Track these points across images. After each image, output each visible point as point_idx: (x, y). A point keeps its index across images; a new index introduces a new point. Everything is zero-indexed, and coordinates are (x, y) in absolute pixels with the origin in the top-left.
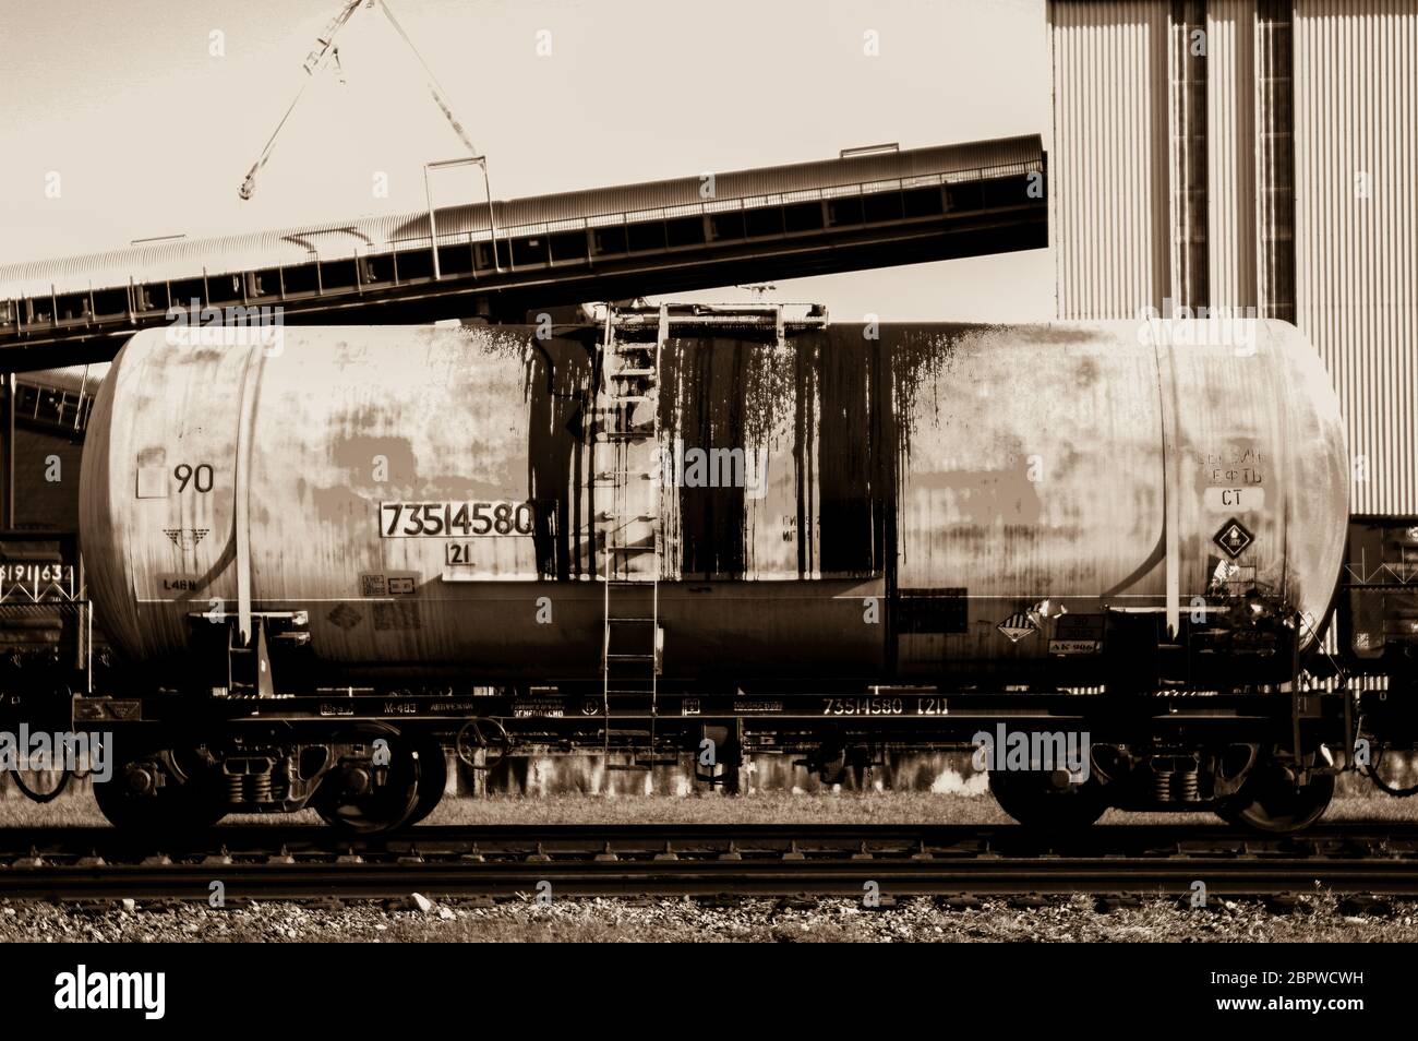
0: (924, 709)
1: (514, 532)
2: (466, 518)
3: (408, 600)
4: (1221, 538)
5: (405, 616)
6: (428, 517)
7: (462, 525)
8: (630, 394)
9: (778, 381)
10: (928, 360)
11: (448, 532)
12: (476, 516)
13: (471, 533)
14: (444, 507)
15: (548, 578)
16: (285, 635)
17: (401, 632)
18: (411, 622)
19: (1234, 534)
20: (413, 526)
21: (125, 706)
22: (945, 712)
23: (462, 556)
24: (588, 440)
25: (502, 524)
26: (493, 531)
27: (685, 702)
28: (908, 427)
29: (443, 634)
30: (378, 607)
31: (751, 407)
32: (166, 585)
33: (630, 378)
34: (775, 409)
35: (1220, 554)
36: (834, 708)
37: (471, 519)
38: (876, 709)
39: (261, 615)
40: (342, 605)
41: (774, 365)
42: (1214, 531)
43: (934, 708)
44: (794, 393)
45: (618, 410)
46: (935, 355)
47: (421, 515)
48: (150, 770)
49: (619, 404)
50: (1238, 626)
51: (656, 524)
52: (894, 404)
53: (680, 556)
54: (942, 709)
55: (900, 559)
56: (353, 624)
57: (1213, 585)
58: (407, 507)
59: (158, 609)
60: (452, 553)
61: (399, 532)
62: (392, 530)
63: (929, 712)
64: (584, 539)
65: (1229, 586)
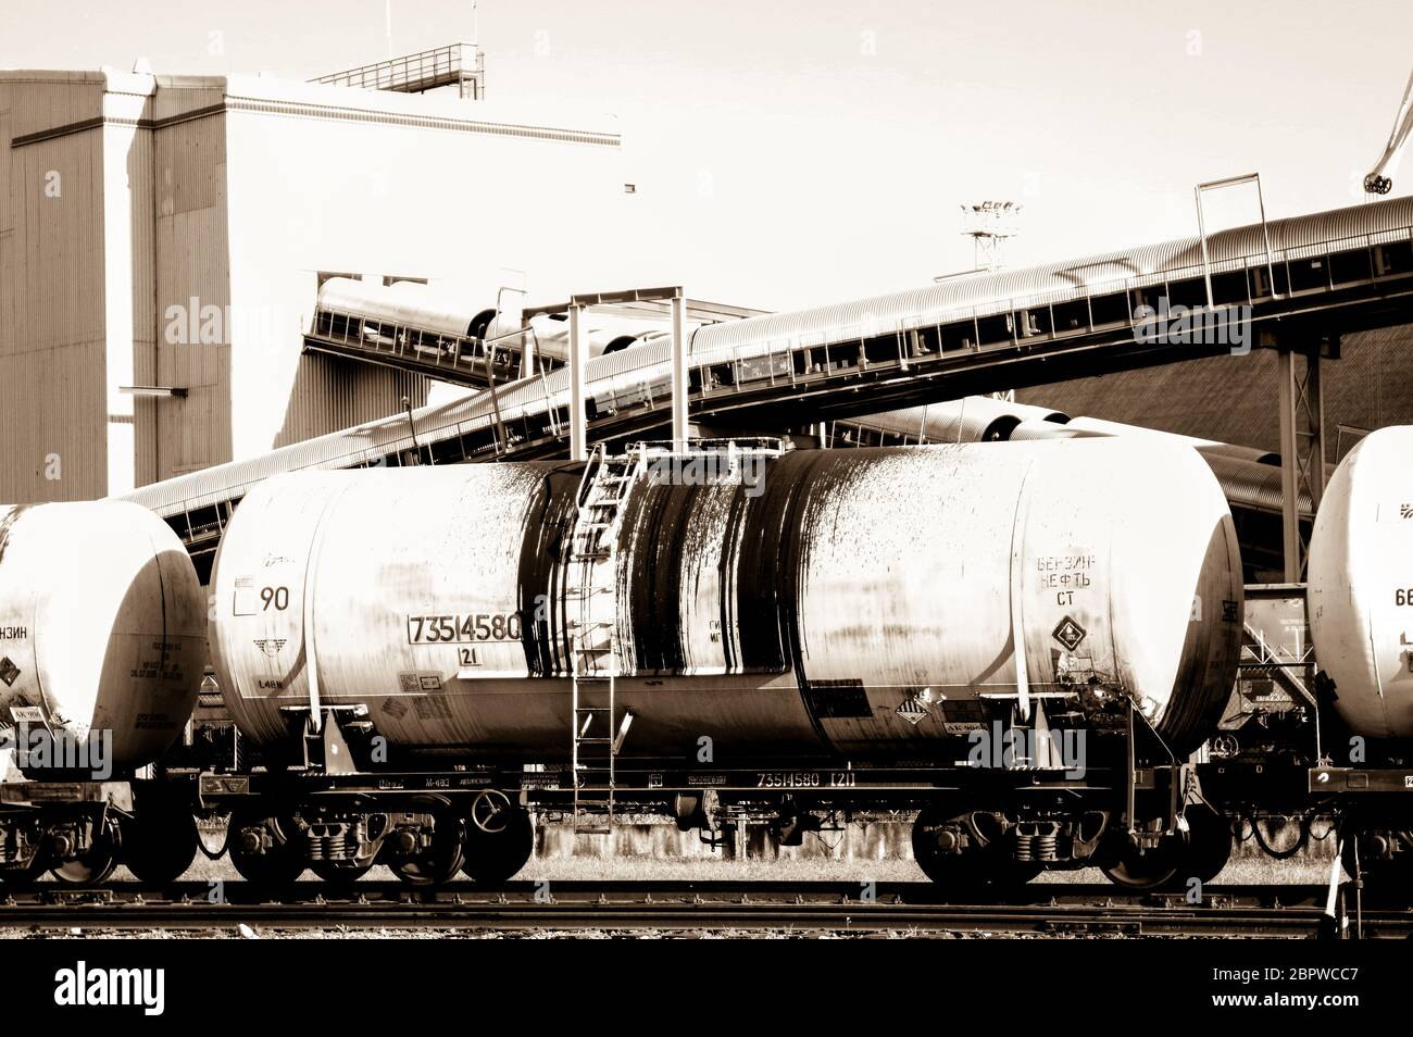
0: (836, 782)
1: (507, 638)
2: (471, 627)
3: (437, 694)
4: (1058, 633)
5: (439, 707)
6: (443, 627)
7: (469, 632)
8: (601, 521)
9: (717, 507)
10: (841, 484)
11: (458, 639)
12: (479, 626)
13: (476, 639)
14: (454, 619)
15: (535, 675)
16: (354, 724)
17: (439, 720)
18: (444, 712)
19: (1069, 630)
20: (433, 635)
21: (237, 782)
22: (853, 784)
23: (470, 659)
24: (564, 561)
25: (497, 631)
26: (492, 638)
27: (651, 777)
28: (810, 543)
29: (471, 721)
30: (417, 700)
31: (691, 529)
32: (261, 685)
33: (605, 507)
34: (709, 531)
35: (1060, 647)
36: (766, 781)
37: (475, 628)
38: (799, 782)
39: (329, 707)
40: (390, 700)
41: (719, 492)
42: (1053, 628)
43: (844, 781)
44: (727, 517)
45: (590, 534)
46: (848, 480)
47: (438, 625)
48: (259, 833)
49: (591, 530)
50: (1091, 709)
51: (613, 629)
52: (803, 524)
53: (634, 656)
54: (851, 782)
55: (804, 655)
56: (403, 714)
57: (1059, 674)
58: (428, 619)
59: (259, 705)
60: (463, 656)
61: (423, 639)
62: (417, 638)
63: (841, 786)
64: (560, 643)
65: (1073, 675)
